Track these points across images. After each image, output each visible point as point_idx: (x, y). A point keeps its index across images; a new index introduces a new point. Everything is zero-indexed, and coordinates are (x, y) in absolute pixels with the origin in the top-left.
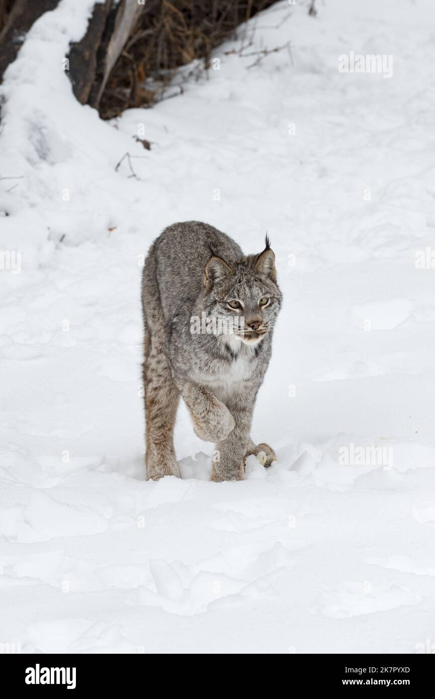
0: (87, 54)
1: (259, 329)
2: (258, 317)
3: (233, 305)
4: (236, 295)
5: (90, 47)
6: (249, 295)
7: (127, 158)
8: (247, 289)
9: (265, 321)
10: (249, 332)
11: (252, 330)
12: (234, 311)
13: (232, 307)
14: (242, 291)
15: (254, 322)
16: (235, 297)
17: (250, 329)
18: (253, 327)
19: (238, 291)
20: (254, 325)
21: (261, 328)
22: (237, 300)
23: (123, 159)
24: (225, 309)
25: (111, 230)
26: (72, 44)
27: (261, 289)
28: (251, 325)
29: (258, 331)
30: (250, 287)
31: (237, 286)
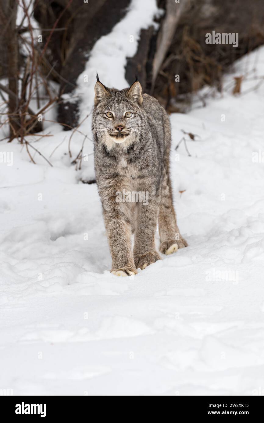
0: (139, 66)
1: (122, 131)
2: (123, 123)
3: (108, 115)
4: (110, 108)
5: (141, 62)
6: (117, 108)
7: (183, 141)
8: (117, 105)
9: (127, 126)
10: (116, 133)
11: (118, 132)
12: (108, 119)
13: (108, 117)
14: (113, 106)
15: (119, 126)
16: (109, 110)
17: (116, 131)
18: (118, 129)
19: (111, 106)
20: (119, 128)
21: (124, 130)
22: (111, 112)
23: (180, 142)
24: (103, 117)
25: (181, 192)
26: (128, 59)
27: (126, 105)
28: (117, 128)
29: (122, 132)
30: (119, 104)
31: (111, 103)
